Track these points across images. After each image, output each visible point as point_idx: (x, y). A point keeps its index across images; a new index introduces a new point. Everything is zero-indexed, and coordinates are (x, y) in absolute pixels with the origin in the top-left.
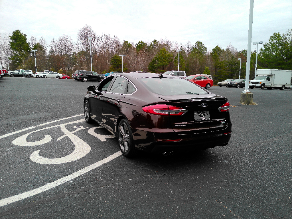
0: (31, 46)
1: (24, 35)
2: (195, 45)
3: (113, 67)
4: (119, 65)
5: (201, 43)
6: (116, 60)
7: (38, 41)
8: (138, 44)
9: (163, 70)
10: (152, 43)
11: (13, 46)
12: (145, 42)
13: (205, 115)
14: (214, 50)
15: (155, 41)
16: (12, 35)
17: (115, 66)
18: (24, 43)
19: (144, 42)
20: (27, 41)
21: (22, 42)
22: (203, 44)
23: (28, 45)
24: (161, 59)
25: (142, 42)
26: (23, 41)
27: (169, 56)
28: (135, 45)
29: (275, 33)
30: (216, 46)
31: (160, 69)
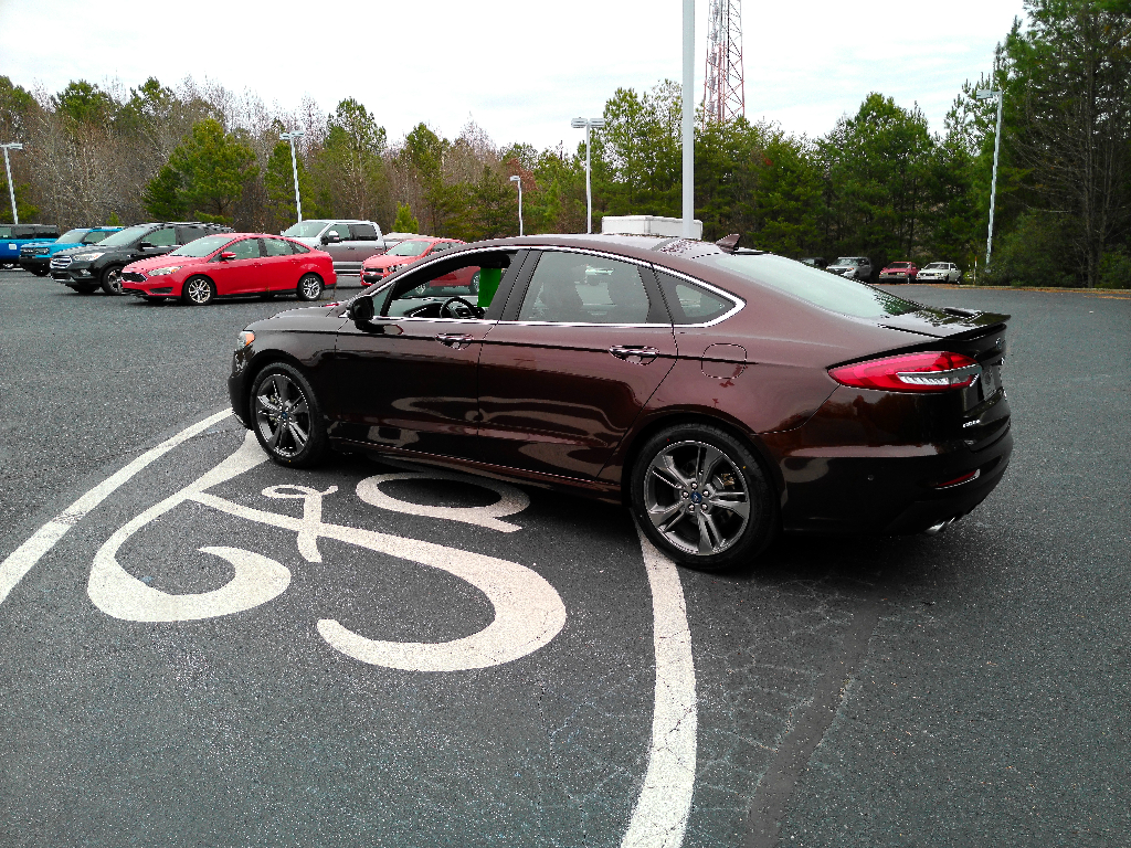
2: (335, 115)
5: (362, 109)
8: (67, 93)
9: (220, 213)
10: (140, 94)
12: (102, 89)
14: (410, 138)
15: (152, 85)
19: (97, 86)
22: (368, 115)
24: (202, 167)
25: (85, 87)
27: (239, 154)
28: (52, 99)
29: (620, 91)
30: (417, 126)
31: (204, 211)
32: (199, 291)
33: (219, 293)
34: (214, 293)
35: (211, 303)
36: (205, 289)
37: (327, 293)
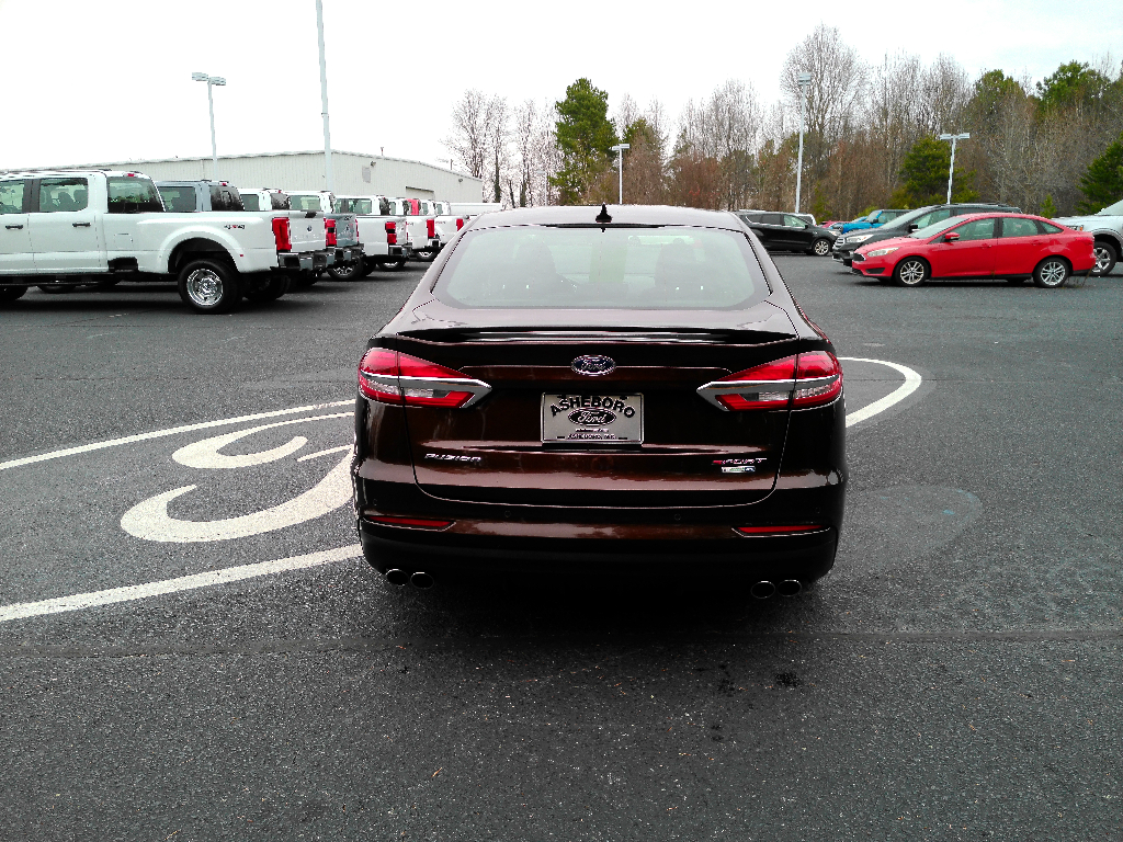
0: (620, 134)
1: (602, 93)
3: (911, 190)
4: (936, 179)
6: (926, 157)
7: (643, 110)
8: (1056, 77)
11: (565, 135)
13: (610, 418)
16: (563, 97)
17: (921, 186)
18: (597, 122)
19: (1087, 65)
20: (608, 116)
21: (591, 121)
23: (610, 127)
26: (595, 115)
28: (1039, 85)
32: (912, 273)
33: (933, 276)
34: (928, 275)
35: (922, 284)
36: (919, 270)
37: (1072, 281)
